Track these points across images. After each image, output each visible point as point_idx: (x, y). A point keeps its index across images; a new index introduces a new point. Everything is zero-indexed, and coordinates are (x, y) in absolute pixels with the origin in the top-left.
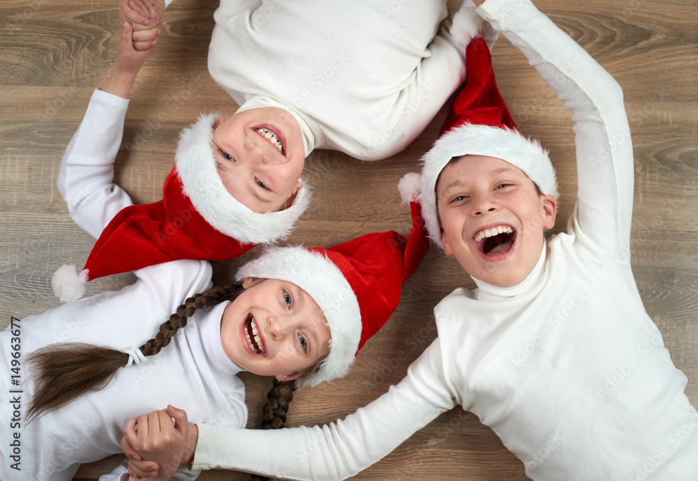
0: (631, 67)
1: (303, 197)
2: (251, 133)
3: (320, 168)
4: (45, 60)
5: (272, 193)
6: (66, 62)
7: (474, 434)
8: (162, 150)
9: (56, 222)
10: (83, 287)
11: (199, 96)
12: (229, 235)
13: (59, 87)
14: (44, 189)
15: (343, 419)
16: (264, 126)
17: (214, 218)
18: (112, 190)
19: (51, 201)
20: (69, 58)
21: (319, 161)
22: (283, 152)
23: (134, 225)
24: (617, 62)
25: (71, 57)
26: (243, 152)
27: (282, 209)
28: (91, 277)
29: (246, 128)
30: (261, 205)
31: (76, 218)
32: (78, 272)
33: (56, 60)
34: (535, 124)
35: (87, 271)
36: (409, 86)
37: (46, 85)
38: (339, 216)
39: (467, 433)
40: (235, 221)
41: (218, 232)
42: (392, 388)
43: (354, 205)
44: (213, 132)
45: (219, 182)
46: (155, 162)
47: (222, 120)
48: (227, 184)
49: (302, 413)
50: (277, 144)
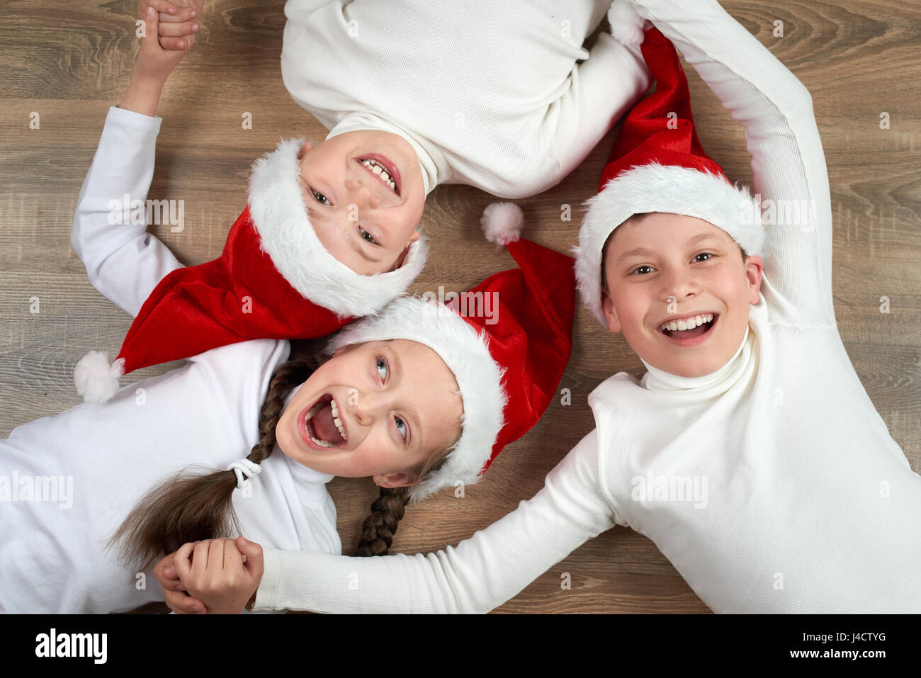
0: (859, 72)
1: (419, 252)
2: (355, 166)
3: (436, 210)
4: (60, 63)
5: (381, 249)
6: (89, 67)
7: (647, 572)
8: (221, 186)
9: (75, 285)
10: (117, 384)
11: (271, 113)
12: (323, 306)
13: (78, 101)
14: (59, 240)
15: (455, 546)
16: (370, 157)
17: (303, 283)
18: (147, 242)
19: (70, 256)
20: (92, 60)
21: (435, 201)
22: (397, 190)
23: (186, 295)
24: (839, 66)
25: (96, 60)
26: (342, 190)
27: (392, 269)
28: (128, 368)
29: (349, 158)
30: (367, 265)
31: (98, 284)
32: (111, 362)
33: (76, 64)
34: (728, 150)
35: (122, 361)
36: (561, 98)
37: (62, 98)
38: (463, 276)
39: (638, 572)
40: (332, 287)
41: (308, 302)
42: (523, 504)
43: (482, 261)
44: (300, 164)
45: (311, 233)
46: (210, 203)
47: (309, 146)
48: (322, 236)
49: (414, 545)
50: (389, 181)
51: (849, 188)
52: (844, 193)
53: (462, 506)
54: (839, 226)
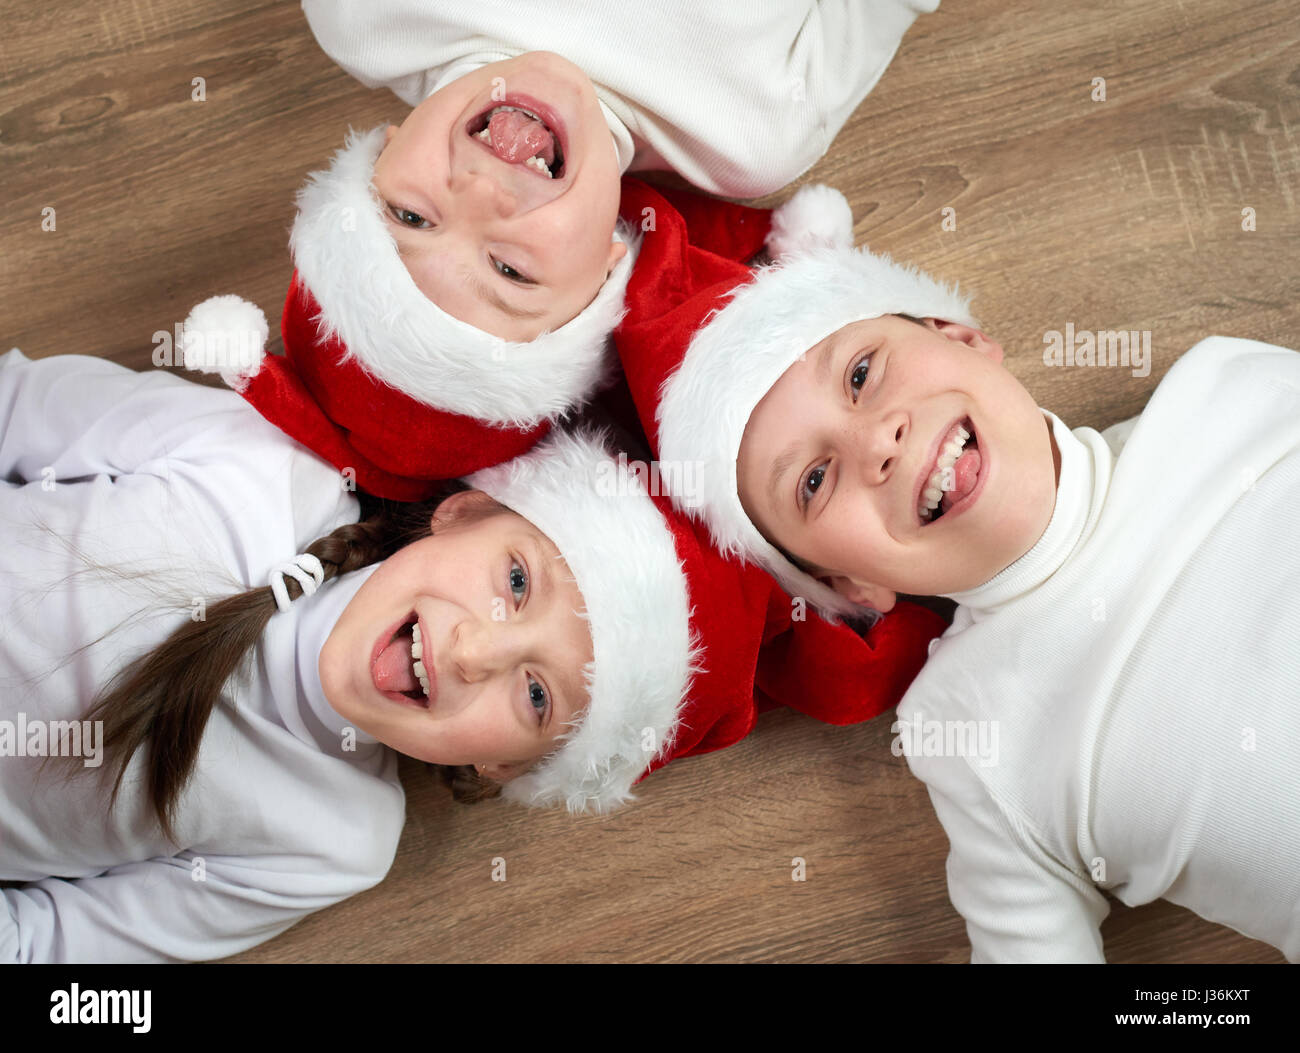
2: (465, 144)
29: (454, 131)
51: (1211, 92)
52: (1204, 105)
53: (679, 888)
54: (1213, 168)
